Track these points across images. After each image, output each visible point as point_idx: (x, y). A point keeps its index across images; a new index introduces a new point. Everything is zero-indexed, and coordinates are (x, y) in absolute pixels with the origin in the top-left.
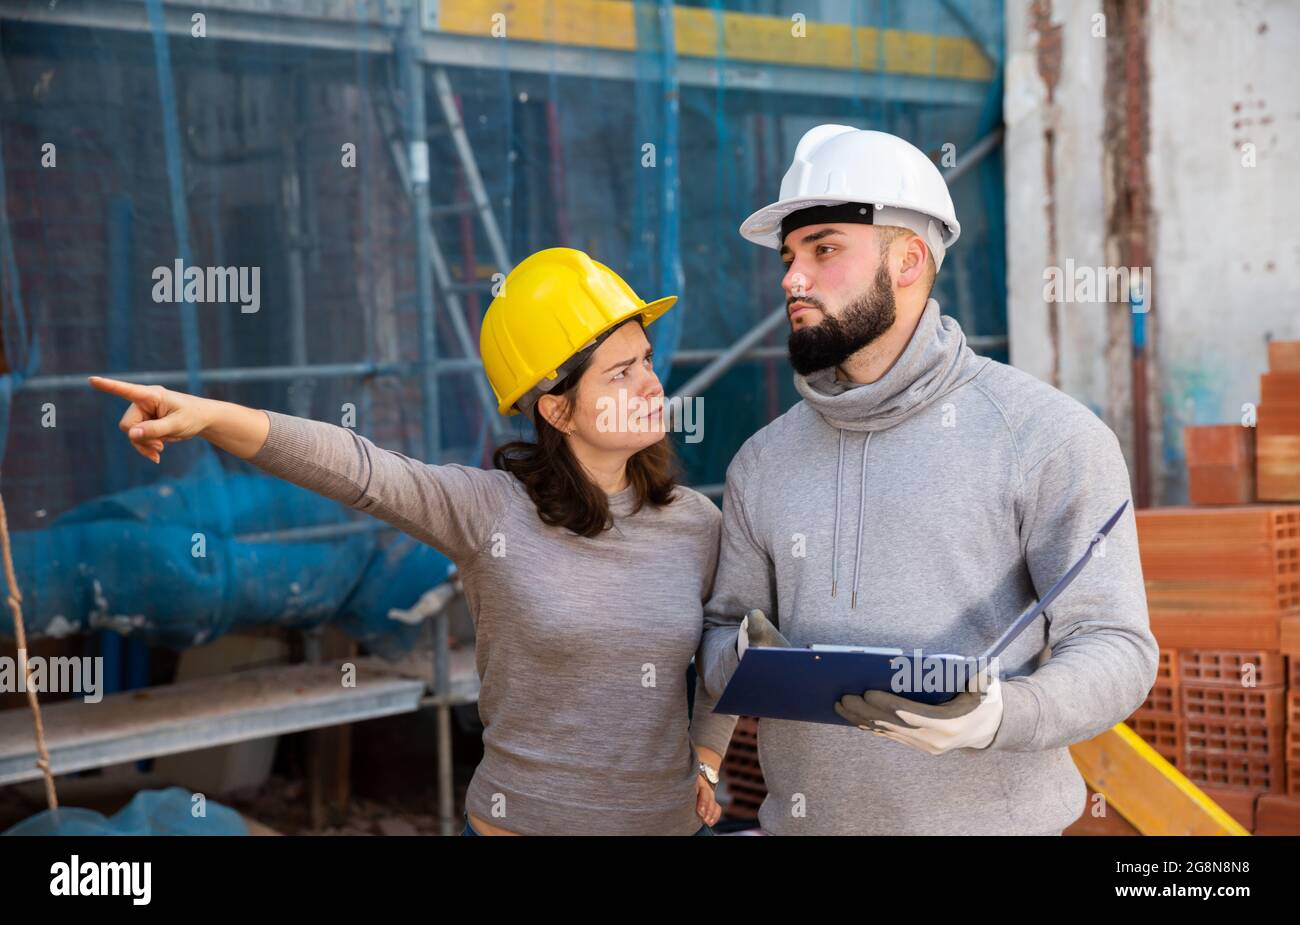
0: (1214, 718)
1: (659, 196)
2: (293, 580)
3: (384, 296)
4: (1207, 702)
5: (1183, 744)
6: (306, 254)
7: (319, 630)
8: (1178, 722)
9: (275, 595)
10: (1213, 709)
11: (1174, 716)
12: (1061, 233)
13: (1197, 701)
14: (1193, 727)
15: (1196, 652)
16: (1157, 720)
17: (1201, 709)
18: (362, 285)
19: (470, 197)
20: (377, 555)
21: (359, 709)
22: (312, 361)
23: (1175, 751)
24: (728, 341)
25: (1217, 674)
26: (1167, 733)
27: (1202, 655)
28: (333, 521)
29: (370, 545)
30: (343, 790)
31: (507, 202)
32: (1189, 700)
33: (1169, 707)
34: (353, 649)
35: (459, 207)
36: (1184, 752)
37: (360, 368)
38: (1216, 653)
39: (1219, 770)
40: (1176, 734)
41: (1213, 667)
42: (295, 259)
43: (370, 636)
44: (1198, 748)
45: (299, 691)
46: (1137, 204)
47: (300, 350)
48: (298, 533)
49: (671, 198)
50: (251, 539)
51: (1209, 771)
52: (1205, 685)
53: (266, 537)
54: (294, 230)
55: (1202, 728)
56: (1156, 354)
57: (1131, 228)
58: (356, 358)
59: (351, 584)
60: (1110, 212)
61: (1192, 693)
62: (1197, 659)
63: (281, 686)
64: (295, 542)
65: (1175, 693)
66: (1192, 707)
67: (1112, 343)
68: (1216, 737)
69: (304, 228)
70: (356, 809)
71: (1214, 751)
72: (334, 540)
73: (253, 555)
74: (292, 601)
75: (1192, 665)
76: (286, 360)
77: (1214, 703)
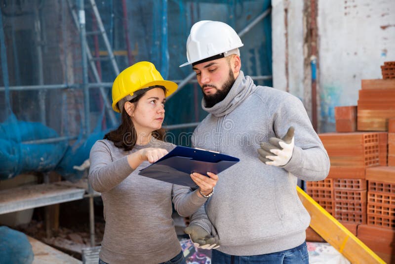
0: (344, 200)
1: (161, 29)
2: (41, 157)
3: (69, 61)
4: (342, 195)
5: (334, 208)
6: (43, 47)
7: (49, 173)
8: (333, 201)
9: (35, 161)
10: (344, 197)
11: (332, 200)
12: (289, 42)
13: (339, 195)
14: (337, 203)
15: (339, 179)
16: (326, 201)
17: (340, 197)
18: (62, 58)
19: (98, 29)
20: (69, 148)
21: (63, 199)
22: (45, 84)
23: (332, 211)
24: (184, 77)
25: (345, 186)
26: (329, 205)
27: (341, 180)
28: (54, 137)
29: (67, 145)
30: (57, 224)
31: (111, 31)
32: (336, 194)
33: (330, 197)
34: (60, 179)
35: (95, 32)
36: (334, 211)
37: (63, 86)
38: (345, 180)
39: (346, 217)
40: (332, 205)
41: (344, 184)
42: (39, 49)
43: (67, 175)
44: (339, 210)
45: (43, 193)
46: (314, 34)
47: (41, 80)
48: (43, 141)
49: (165, 30)
50: (27, 143)
51: (342, 217)
52: (342, 190)
53: (32, 142)
54: (39, 39)
55: (340, 204)
56: (319, 82)
57: (312, 41)
58: (62, 83)
59: (60, 159)
60: (305, 36)
61: (337, 192)
62: (339, 181)
63: (37, 191)
64: (42, 144)
65: (332, 192)
66: (337, 197)
67: (305, 78)
68: (345, 206)
69: (42, 38)
70: (61, 231)
71: (344, 211)
72: (55, 143)
73: (28, 148)
74: (41, 163)
75: (337, 183)
76: (37, 83)
77: (345, 195)
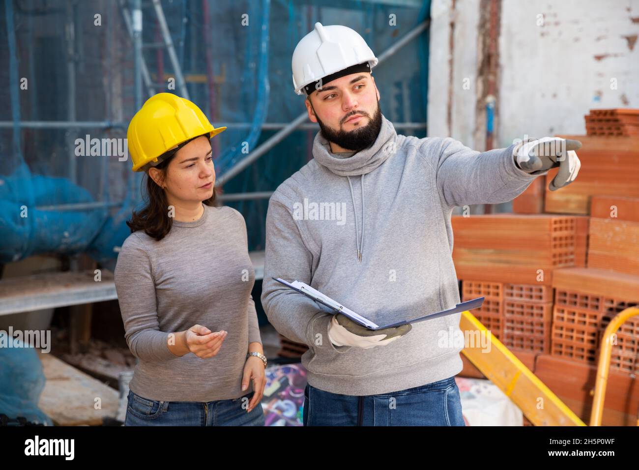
0: (518, 317)
1: (259, 44)
2: (65, 230)
3: (116, 87)
4: (516, 309)
5: (503, 329)
6: (77, 64)
7: (77, 256)
8: (501, 318)
9: (56, 237)
10: (518, 313)
11: (500, 316)
12: (455, 74)
13: (511, 308)
14: (508, 321)
15: (511, 285)
16: (492, 317)
17: (513, 312)
18: (106, 81)
19: (162, 40)
20: (109, 219)
21: (96, 296)
22: (78, 119)
23: (499, 332)
24: (290, 119)
25: (521, 296)
26: (496, 324)
27: (515, 286)
28: (87, 201)
29: (105, 214)
30: (87, 335)
31: (182, 44)
32: (507, 308)
33: (497, 311)
34: (94, 265)
35: (157, 45)
36: (503, 333)
37: (104, 124)
38: (521, 286)
39: (519, 342)
40: (500, 324)
41: (520, 292)
42: (71, 67)
43: (104, 260)
44: (510, 331)
45: (67, 286)
46: (493, 61)
47: (72, 113)
48: (69, 207)
49: (264, 46)
50: (44, 209)
51: (515, 342)
52: (515, 301)
53: (52, 208)
54: (71, 51)
55: (512, 321)
56: (498, 136)
57: (490, 73)
58: (101, 119)
59: (95, 233)
60: (479, 65)
61: (509, 304)
62: (512, 288)
63: (58, 283)
64: (66, 211)
65: (501, 304)
66: (509, 311)
67: (477, 129)
68: (519, 326)
69: (76, 50)
70: (93, 344)
71: (517, 333)
72: (88, 211)
73: (45, 217)
74: (64, 241)
75: (509, 291)
76: (65, 118)
77: (519, 309)
